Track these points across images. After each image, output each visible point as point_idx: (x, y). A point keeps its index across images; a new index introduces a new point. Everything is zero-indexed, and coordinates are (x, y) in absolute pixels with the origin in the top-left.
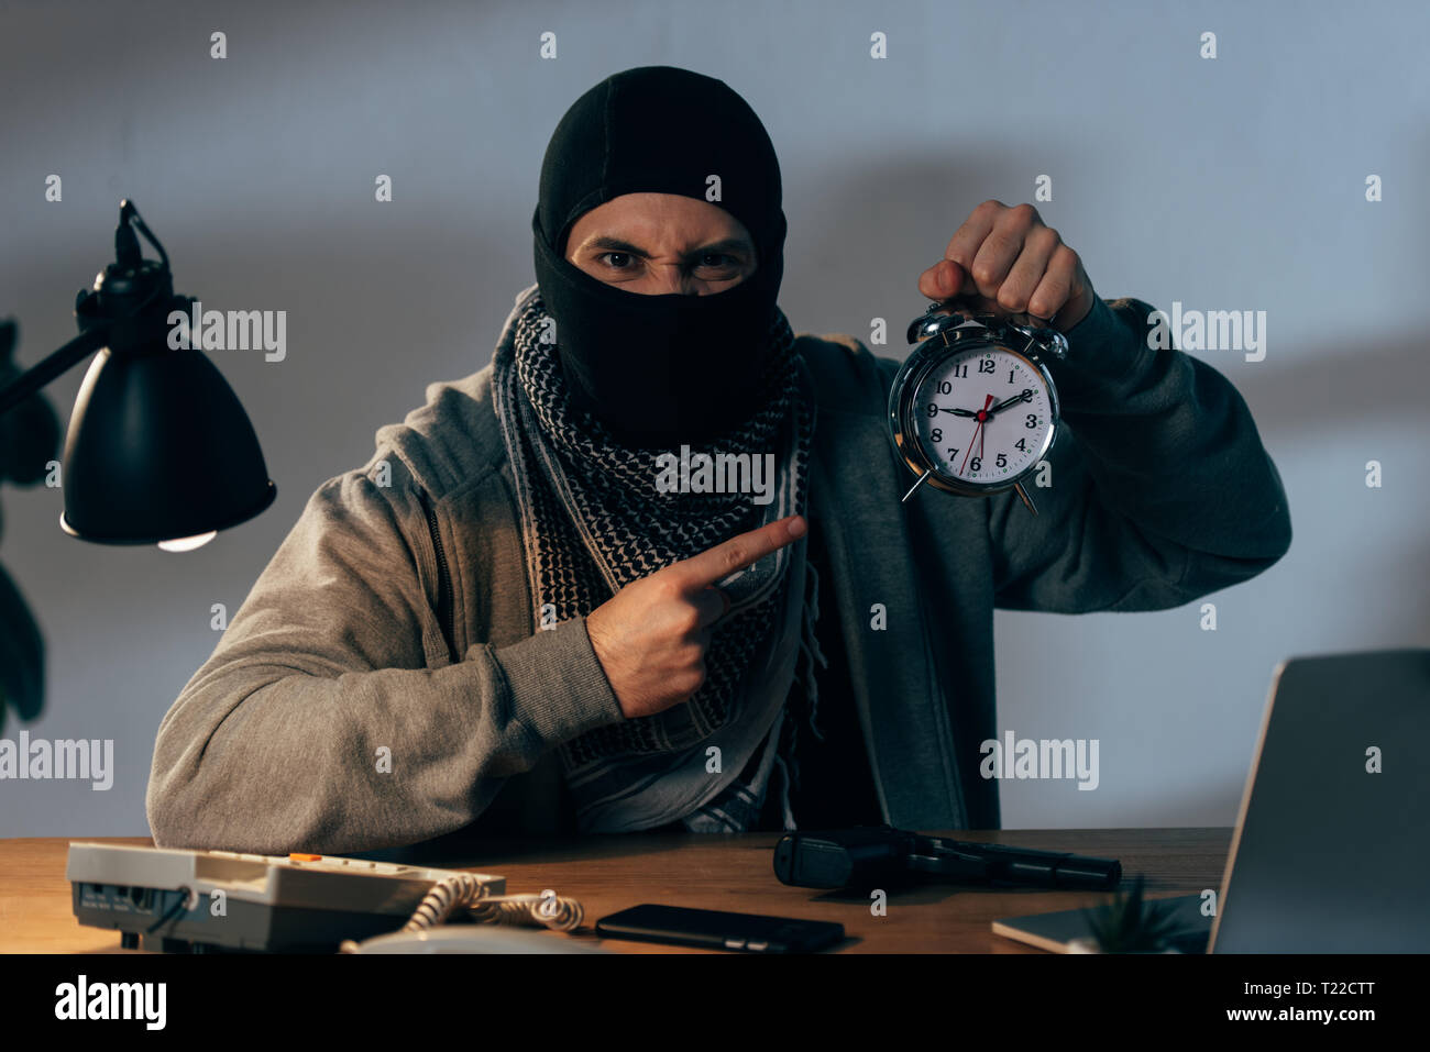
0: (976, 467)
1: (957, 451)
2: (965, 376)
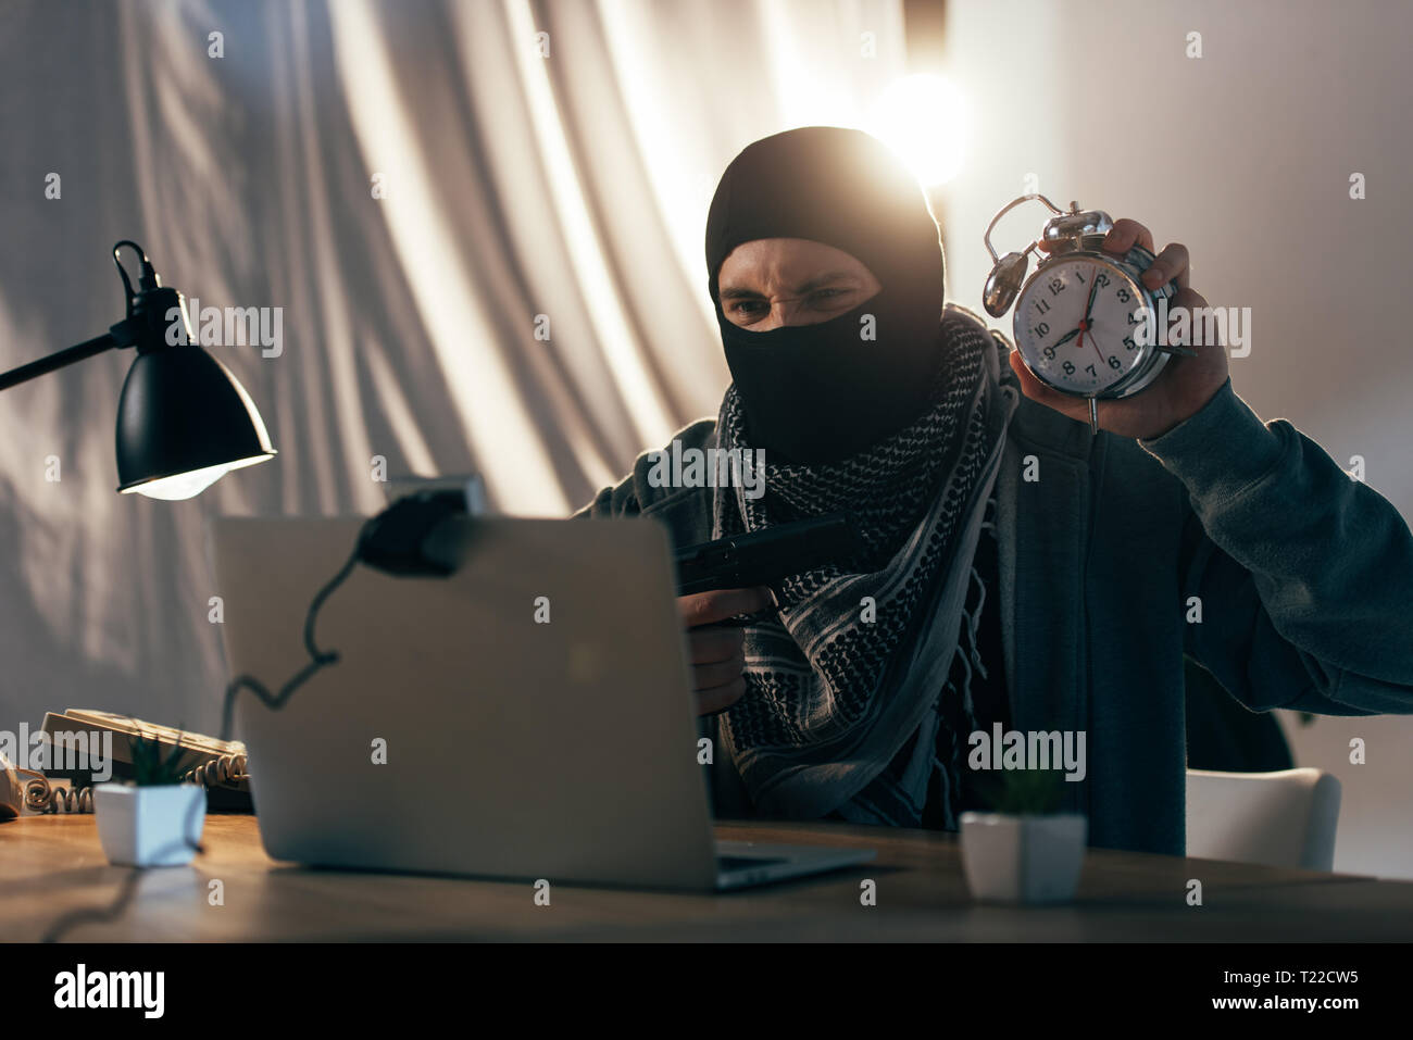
0: (1116, 365)
1: (1092, 366)
2: (1048, 308)
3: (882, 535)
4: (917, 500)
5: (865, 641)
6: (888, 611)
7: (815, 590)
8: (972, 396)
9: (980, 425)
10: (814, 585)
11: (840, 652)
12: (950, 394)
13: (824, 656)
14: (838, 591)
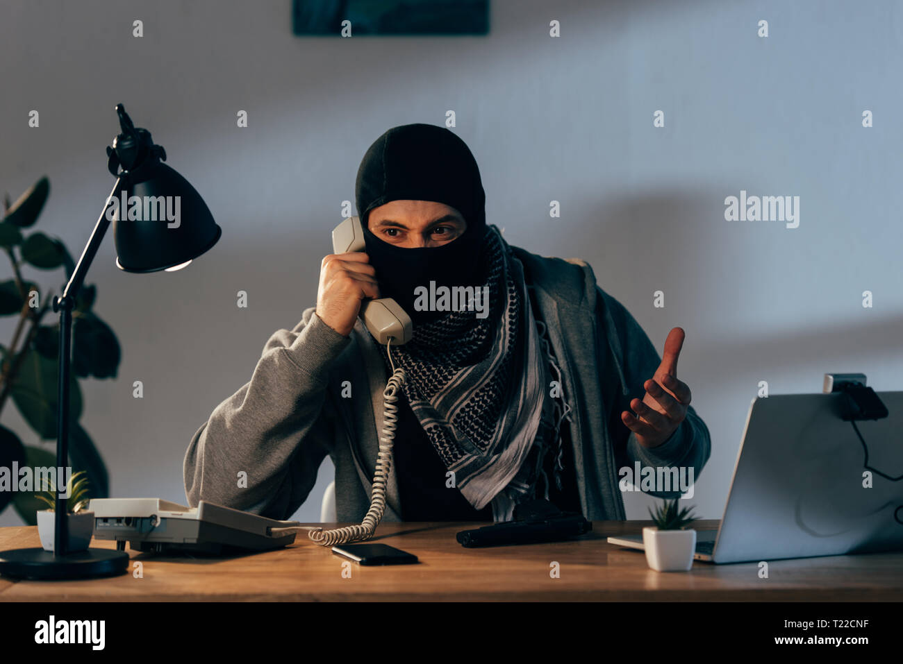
3: (469, 352)
4: (485, 331)
5: (476, 408)
6: (486, 389)
7: (445, 384)
8: (503, 269)
9: (512, 282)
10: (444, 382)
11: (464, 417)
12: (494, 271)
13: (455, 421)
14: (459, 382)
